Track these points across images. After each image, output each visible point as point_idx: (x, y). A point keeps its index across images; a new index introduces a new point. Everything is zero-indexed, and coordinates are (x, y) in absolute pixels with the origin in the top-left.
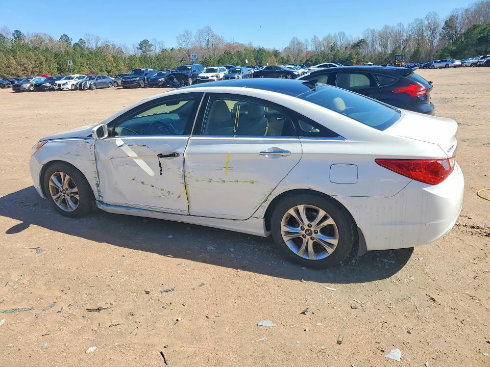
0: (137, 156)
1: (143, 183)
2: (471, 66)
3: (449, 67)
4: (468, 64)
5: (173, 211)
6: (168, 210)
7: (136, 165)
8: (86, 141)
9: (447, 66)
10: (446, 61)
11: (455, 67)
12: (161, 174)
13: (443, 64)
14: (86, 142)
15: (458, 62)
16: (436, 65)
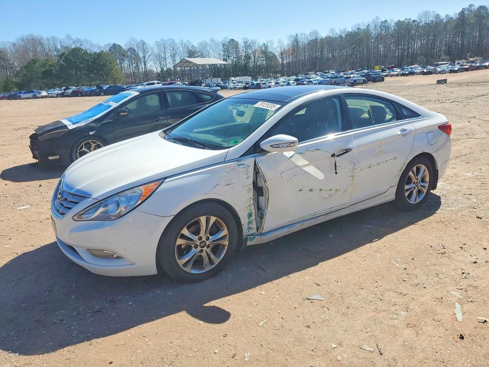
0: (308, 163)
1: (311, 190)
2: (57, 97)
3: (37, 98)
4: (53, 95)
5: (336, 208)
6: (326, 211)
7: (306, 173)
8: (239, 163)
9: (35, 97)
10: (32, 92)
11: (43, 97)
12: (336, 173)
13: (31, 95)
14: (239, 165)
15: (44, 93)
16: (23, 96)
